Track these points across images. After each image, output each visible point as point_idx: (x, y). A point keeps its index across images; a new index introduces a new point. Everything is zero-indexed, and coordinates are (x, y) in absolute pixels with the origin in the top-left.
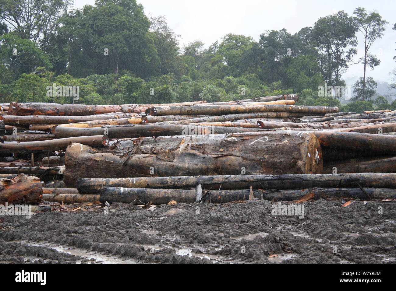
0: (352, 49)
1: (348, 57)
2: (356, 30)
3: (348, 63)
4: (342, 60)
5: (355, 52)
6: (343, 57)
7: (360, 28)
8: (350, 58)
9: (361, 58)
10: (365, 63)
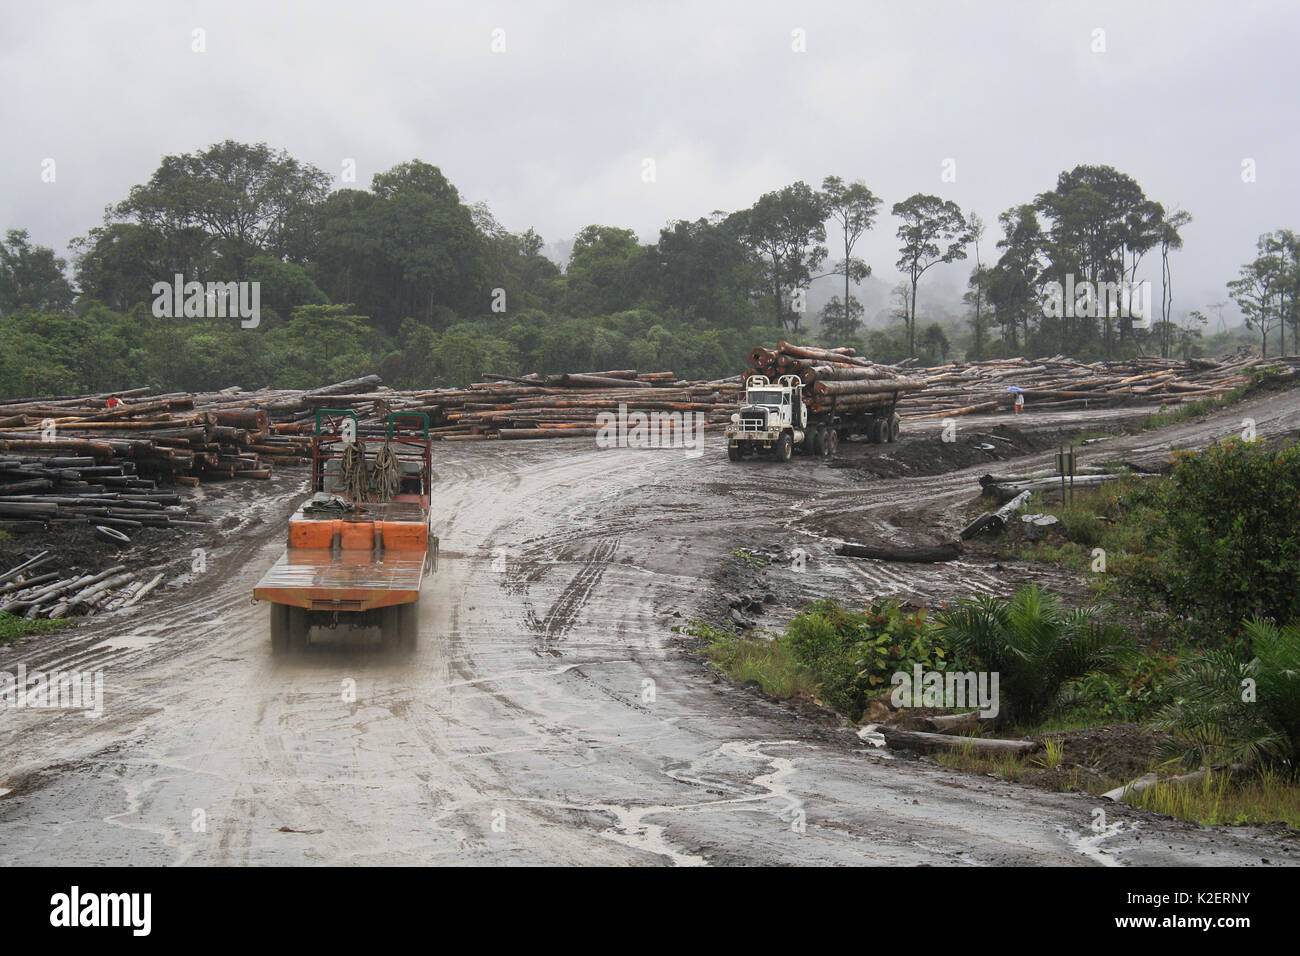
0: (818, 248)
1: (812, 262)
2: (827, 216)
3: (812, 275)
4: (803, 267)
5: (824, 253)
6: (804, 262)
7: (834, 211)
8: (816, 265)
9: (837, 266)
10: (847, 274)
